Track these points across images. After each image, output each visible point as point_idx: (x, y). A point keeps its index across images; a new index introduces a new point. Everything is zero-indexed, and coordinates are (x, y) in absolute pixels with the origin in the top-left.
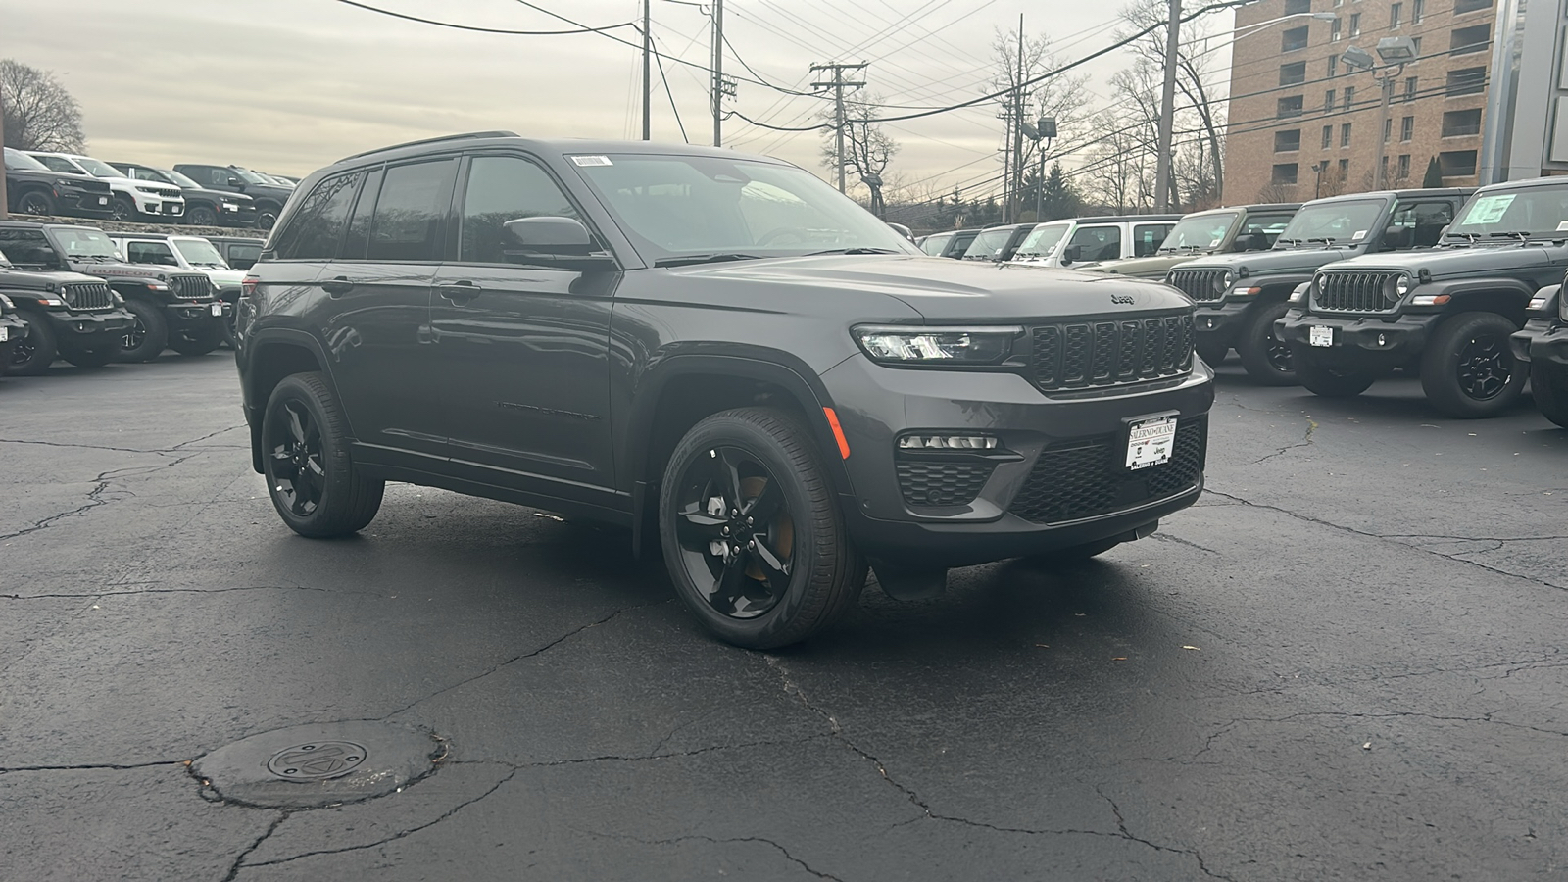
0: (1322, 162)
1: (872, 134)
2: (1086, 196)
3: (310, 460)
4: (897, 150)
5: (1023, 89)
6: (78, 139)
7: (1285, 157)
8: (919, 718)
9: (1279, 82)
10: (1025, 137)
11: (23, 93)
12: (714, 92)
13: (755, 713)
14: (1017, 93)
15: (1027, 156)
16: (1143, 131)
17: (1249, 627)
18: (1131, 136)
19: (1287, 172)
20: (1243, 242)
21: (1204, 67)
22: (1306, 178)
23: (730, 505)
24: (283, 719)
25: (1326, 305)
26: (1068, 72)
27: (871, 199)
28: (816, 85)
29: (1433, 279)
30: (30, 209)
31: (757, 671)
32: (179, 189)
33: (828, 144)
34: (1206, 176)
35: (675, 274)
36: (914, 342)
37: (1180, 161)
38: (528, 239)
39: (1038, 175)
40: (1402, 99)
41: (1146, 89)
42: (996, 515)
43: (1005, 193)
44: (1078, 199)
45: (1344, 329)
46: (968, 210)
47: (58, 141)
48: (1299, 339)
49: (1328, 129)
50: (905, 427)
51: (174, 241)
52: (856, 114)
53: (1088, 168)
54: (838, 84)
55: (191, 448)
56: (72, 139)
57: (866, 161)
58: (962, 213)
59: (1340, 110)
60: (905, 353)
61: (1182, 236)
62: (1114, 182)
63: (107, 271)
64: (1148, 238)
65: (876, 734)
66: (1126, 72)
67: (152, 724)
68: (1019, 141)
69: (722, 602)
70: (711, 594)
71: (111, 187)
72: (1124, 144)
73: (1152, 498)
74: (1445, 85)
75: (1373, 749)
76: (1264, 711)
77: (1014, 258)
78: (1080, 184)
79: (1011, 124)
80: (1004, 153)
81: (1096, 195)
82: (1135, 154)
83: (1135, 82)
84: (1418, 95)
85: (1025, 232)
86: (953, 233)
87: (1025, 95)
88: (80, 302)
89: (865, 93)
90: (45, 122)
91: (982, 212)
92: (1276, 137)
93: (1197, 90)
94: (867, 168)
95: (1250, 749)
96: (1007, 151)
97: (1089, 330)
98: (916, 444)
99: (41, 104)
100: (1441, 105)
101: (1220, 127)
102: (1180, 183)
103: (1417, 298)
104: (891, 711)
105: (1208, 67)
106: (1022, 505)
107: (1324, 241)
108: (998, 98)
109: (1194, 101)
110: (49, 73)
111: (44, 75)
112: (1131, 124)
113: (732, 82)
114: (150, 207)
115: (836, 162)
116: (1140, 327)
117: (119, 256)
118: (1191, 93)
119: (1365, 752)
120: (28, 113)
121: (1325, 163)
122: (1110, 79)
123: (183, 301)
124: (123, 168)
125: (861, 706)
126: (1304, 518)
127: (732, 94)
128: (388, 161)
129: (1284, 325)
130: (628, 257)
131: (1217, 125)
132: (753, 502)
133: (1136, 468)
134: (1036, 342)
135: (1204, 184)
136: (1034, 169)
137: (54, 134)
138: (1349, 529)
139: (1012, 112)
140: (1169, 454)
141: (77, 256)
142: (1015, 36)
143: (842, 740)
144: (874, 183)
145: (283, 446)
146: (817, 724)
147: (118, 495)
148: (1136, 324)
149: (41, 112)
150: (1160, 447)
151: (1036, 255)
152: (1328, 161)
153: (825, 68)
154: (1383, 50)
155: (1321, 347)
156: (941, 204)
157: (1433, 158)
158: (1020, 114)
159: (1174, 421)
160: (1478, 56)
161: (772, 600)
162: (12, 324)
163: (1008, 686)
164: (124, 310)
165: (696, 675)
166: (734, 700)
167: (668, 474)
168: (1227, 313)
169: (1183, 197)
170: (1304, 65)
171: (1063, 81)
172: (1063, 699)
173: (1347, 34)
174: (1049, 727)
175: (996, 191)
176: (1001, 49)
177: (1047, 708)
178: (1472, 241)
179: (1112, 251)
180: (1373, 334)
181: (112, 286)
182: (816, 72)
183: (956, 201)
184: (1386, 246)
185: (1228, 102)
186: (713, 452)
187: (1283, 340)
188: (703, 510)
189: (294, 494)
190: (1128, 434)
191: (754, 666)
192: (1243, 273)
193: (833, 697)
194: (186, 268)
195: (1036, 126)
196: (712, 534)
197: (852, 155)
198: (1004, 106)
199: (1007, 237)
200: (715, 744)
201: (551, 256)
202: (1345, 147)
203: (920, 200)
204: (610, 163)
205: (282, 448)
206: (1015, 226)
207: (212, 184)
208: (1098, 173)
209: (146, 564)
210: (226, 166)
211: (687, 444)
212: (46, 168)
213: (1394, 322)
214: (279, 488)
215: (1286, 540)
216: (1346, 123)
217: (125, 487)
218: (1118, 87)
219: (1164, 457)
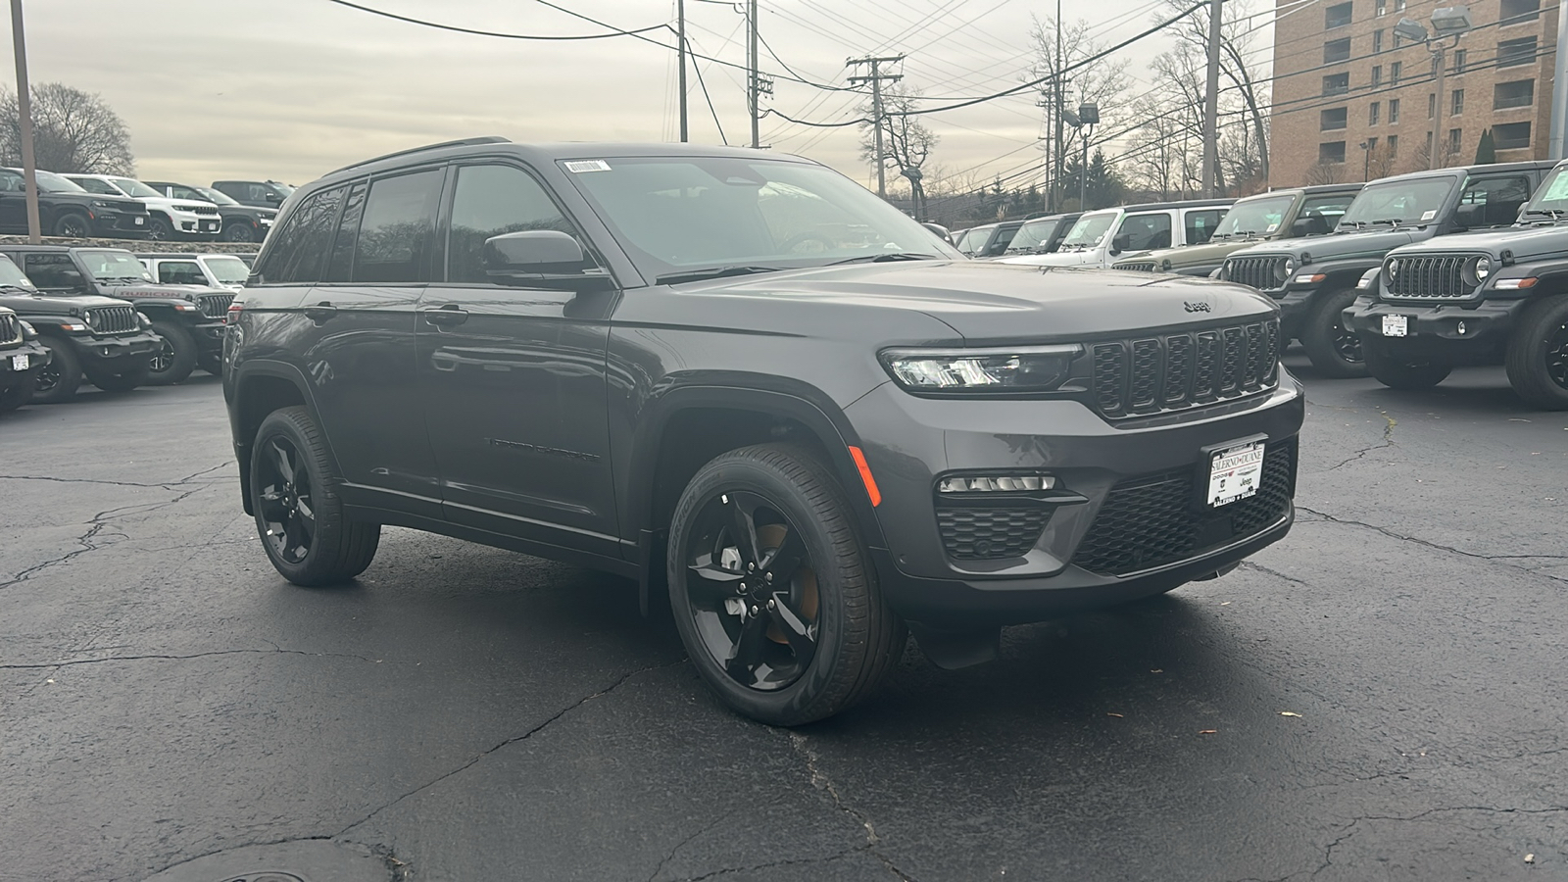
0: (1370, 139)
1: (911, 127)
2: (1129, 182)
3: (300, 502)
4: (937, 142)
5: (1062, 75)
6: (127, 159)
7: (1332, 135)
8: (971, 821)
9: (1323, 58)
10: (1066, 124)
11: (72, 116)
12: (751, 91)
13: (777, 818)
14: (1056, 79)
15: (1069, 144)
16: (1185, 114)
17: (1355, 685)
18: (1173, 120)
19: (1335, 150)
20: (1301, 226)
21: (1246, 47)
22: (1354, 156)
23: (746, 557)
24: (218, 838)
25: (1398, 292)
26: (1108, 57)
27: (911, 192)
28: (853, 80)
29: (1516, 261)
30: (67, 232)
31: (781, 756)
32: (216, 206)
33: (867, 139)
34: (1251, 157)
35: (678, 293)
36: (953, 366)
37: (1224, 143)
38: (515, 256)
39: (1080, 162)
40: (1452, 72)
41: (1187, 72)
42: (1058, 568)
43: (1047, 182)
44: (1121, 185)
45: (1420, 317)
46: (1009, 199)
47: (107, 162)
48: (1370, 329)
49: (1375, 105)
50: (946, 469)
51: (204, 260)
52: (894, 107)
53: (1131, 154)
54: (875, 78)
55: (200, 481)
56: (120, 160)
57: (905, 154)
58: (1004, 203)
59: (1388, 86)
60: (945, 380)
61: (1236, 221)
62: (1157, 167)
63: (135, 293)
64: (1200, 224)
65: (920, 848)
66: (1166, 56)
67: (66, 847)
68: (1060, 129)
69: (740, 669)
70: (727, 661)
71: (148, 207)
72: (1166, 128)
73: (1237, 537)
74: (1495, 56)
75: (1537, 863)
76: (1391, 805)
77: (1060, 250)
78: (1123, 169)
79: (1051, 112)
80: (1045, 142)
81: (1139, 180)
82: (1178, 138)
83: (1176, 65)
84: (1467, 69)
85: (1070, 222)
86: (995, 225)
87: (1064, 82)
88: (105, 325)
89: (903, 85)
90: (94, 144)
91: (1024, 200)
92: (1322, 115)
93: (1240, 71)
94: (907, 161)
95: (1380, 863)
96: (1048, 139)
97: (1159, 346)
98: (959, 487)
99: (89, 126)
100: (1492, 77)
101: (1264, 108)
102: (1225, 165)
103: (1500, 282)
104: (938, 813)
105: (1249, 47)
106: (1089, 554)
107: (1390, 223)
108: (1037, 86)
109: (1237, 82)
110: (97, 96)
111: (91, 98)
112: (1173, 108)
113: (769, 80)
114: (187, 225)
115: (875, 156)
116: (1218, 338)
117: (146, 276)
118: (1233, 74)
119: (1529, 866)
120: (77, 136)
121: (1373, 141)
122: (1150, 63)
123: (211, 321)
124: (161, 188)
125: (903, 805)
126: (1397, 536)
127: (769, 92)
128: (373, 174)
129: (1353, 314)
130: (626, 273)
131: (1261, 106)
132: (772, 554)
133: (1219, 504)
134: (1098, 362)
135: (1249, 165)
136: (1076, 157)
137: (103, 155)
138: (1452, 550)
139: (1052, 100)
140: (1256, 485)
141: (105, 279)
142: (1053, 23)
143: (880, 856)
144: (915, 177)
145: (273, 486)
146: (849, 834)
147: (110, 539)
148: (1214, 335)
149: (90, 134)
150: (1246, 477)
151: (1083, 246)
152: (1377, 138)
153: (861, 62)
154: (1436, 20)
155: (1395, 337)
156: (982, 195)
157: (1485, 130)
158: (1060, 101)
159: (1262, 447)
160: (1529, 25)
161: (797, 669)
162: (33, 351)
163: (1077, 773)
164: (151, 332)
165: (709, 763)
166: (751, 800)
167: (675, 523)
168: (1290, 303)
169: (1228, 179)
170: (1349, 41)
171: (1103, 66)
172: (1144, 791)
173: (1392, 8)
174: (1130, 833)
175: (1040, 181)
176: (1039, 36)
177: (1126, 805)
178: (1555, 218)
179: (1163, 240)
180: (1453, 322)
181: (139, 308)
182: (852, 66)
183: (998, 190)
184: (1459, 226)
185: (1271, 82)
186: (724, 498)
187: (1353, 330)
188: (717, 563)
189: (285, 538)
190: (1210, 466)
191: (777, 749)
192: (1306, 259)
193: (870, 793)
194: (216, 287)
195: (1078, 113)
196: (728, 591)
197: (891, 149)
198: (1044, 94)
199: (1052, 228)
200: (725, 866)
201: (540, 276)
202: (1393, 123)
203: (961, 191)
204: (608, 168)
205: (272, 488)
206: (1060, 216)
207: (249, 199)
208: (1141, 158)
209: (119, 623)
210: (263, 182)
211: (695, 488)
212: (83, 190)
213: (1475, 309)
214: (270, 533)
215: (1382, 565)
216: (1394, 98)
217: (120, 528)
218: (1159, 71)
219: (1251, 489)
